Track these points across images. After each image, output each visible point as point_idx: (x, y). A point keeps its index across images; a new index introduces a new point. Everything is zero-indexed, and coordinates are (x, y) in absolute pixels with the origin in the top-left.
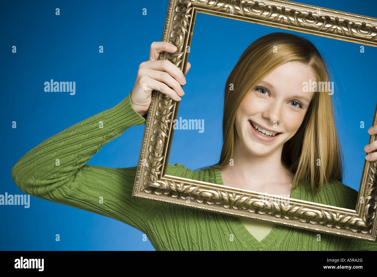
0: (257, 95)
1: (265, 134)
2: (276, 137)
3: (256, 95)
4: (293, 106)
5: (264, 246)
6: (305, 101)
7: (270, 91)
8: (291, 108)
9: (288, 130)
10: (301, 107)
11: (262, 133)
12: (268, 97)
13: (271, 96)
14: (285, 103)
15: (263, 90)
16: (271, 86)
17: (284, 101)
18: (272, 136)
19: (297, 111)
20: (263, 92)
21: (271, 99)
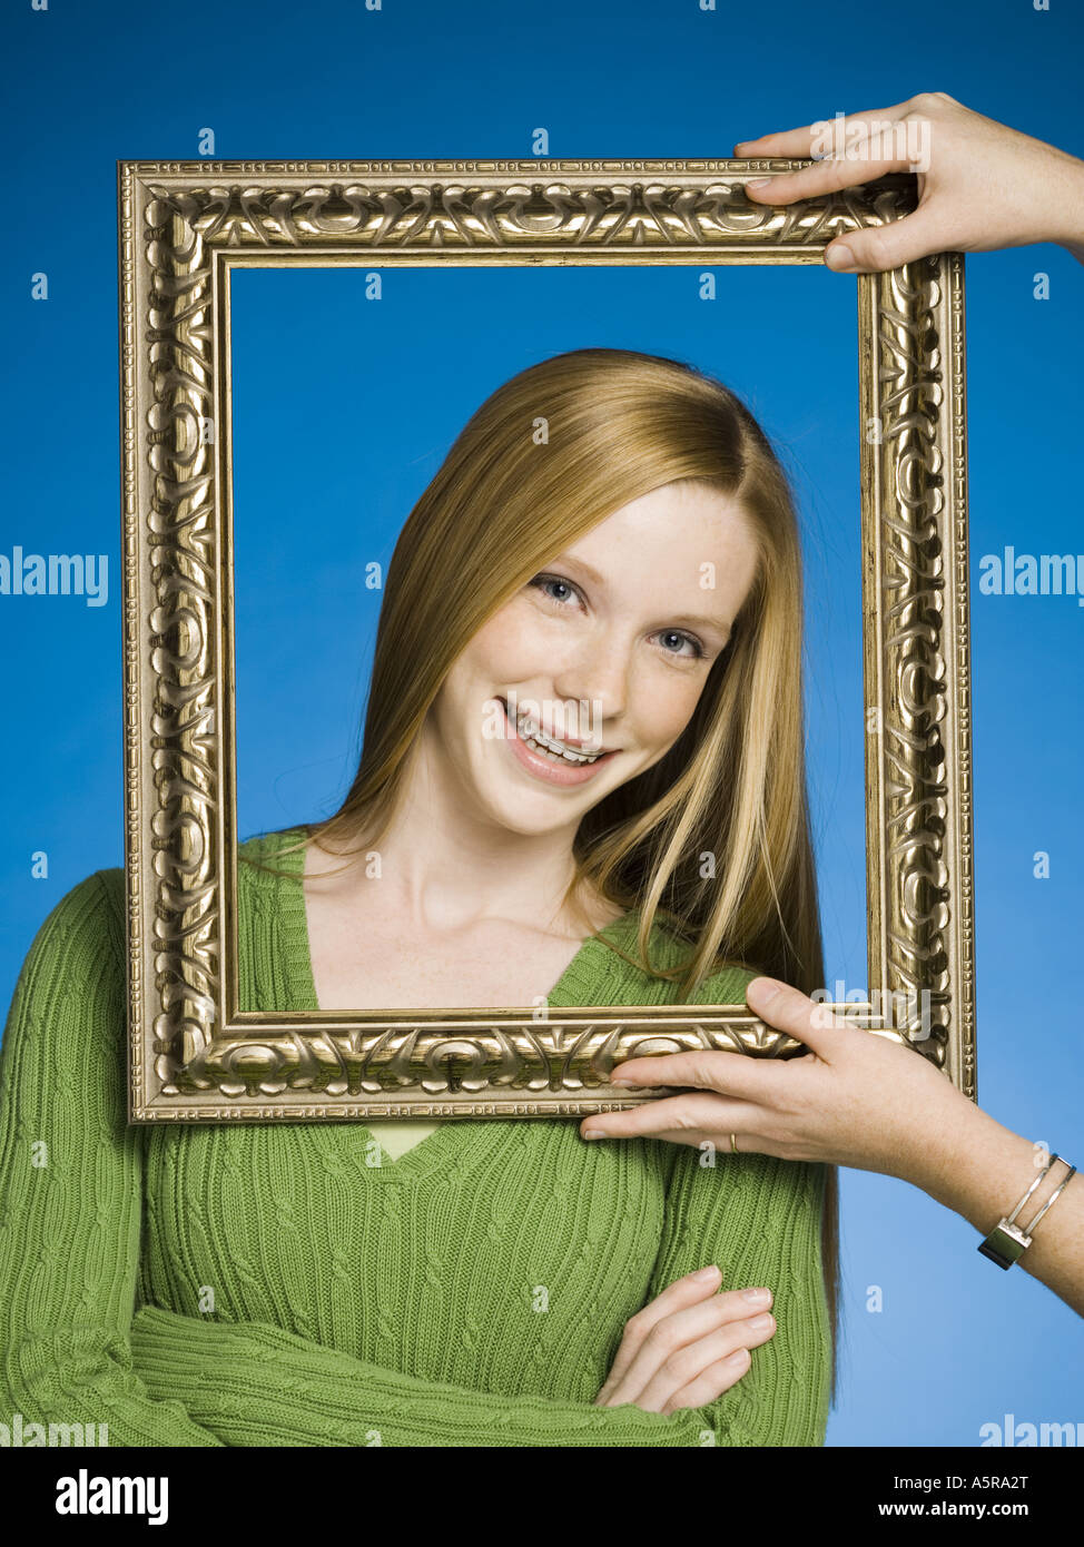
0: (537, 607)
1: (561, 755)
2: (598, 766)
3: (533, 603)
4: (668, 651)
5: (409, 1177)
6: (716, 635)
7: (587, 592)
8: (663, 661)
9: (643, 742)
10: (698, 652)
11: (549, 751)
12: (581, 615)
13: (589, 610)
14: (639, 643)
15: (558, 587)
16: (595, 577)
17: (638, 634)
18: (586, 763)
19: (684, 671)
20: (557, 593)
21: (592, 622)
